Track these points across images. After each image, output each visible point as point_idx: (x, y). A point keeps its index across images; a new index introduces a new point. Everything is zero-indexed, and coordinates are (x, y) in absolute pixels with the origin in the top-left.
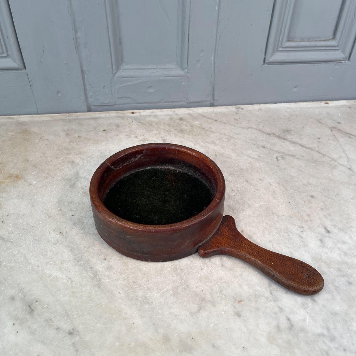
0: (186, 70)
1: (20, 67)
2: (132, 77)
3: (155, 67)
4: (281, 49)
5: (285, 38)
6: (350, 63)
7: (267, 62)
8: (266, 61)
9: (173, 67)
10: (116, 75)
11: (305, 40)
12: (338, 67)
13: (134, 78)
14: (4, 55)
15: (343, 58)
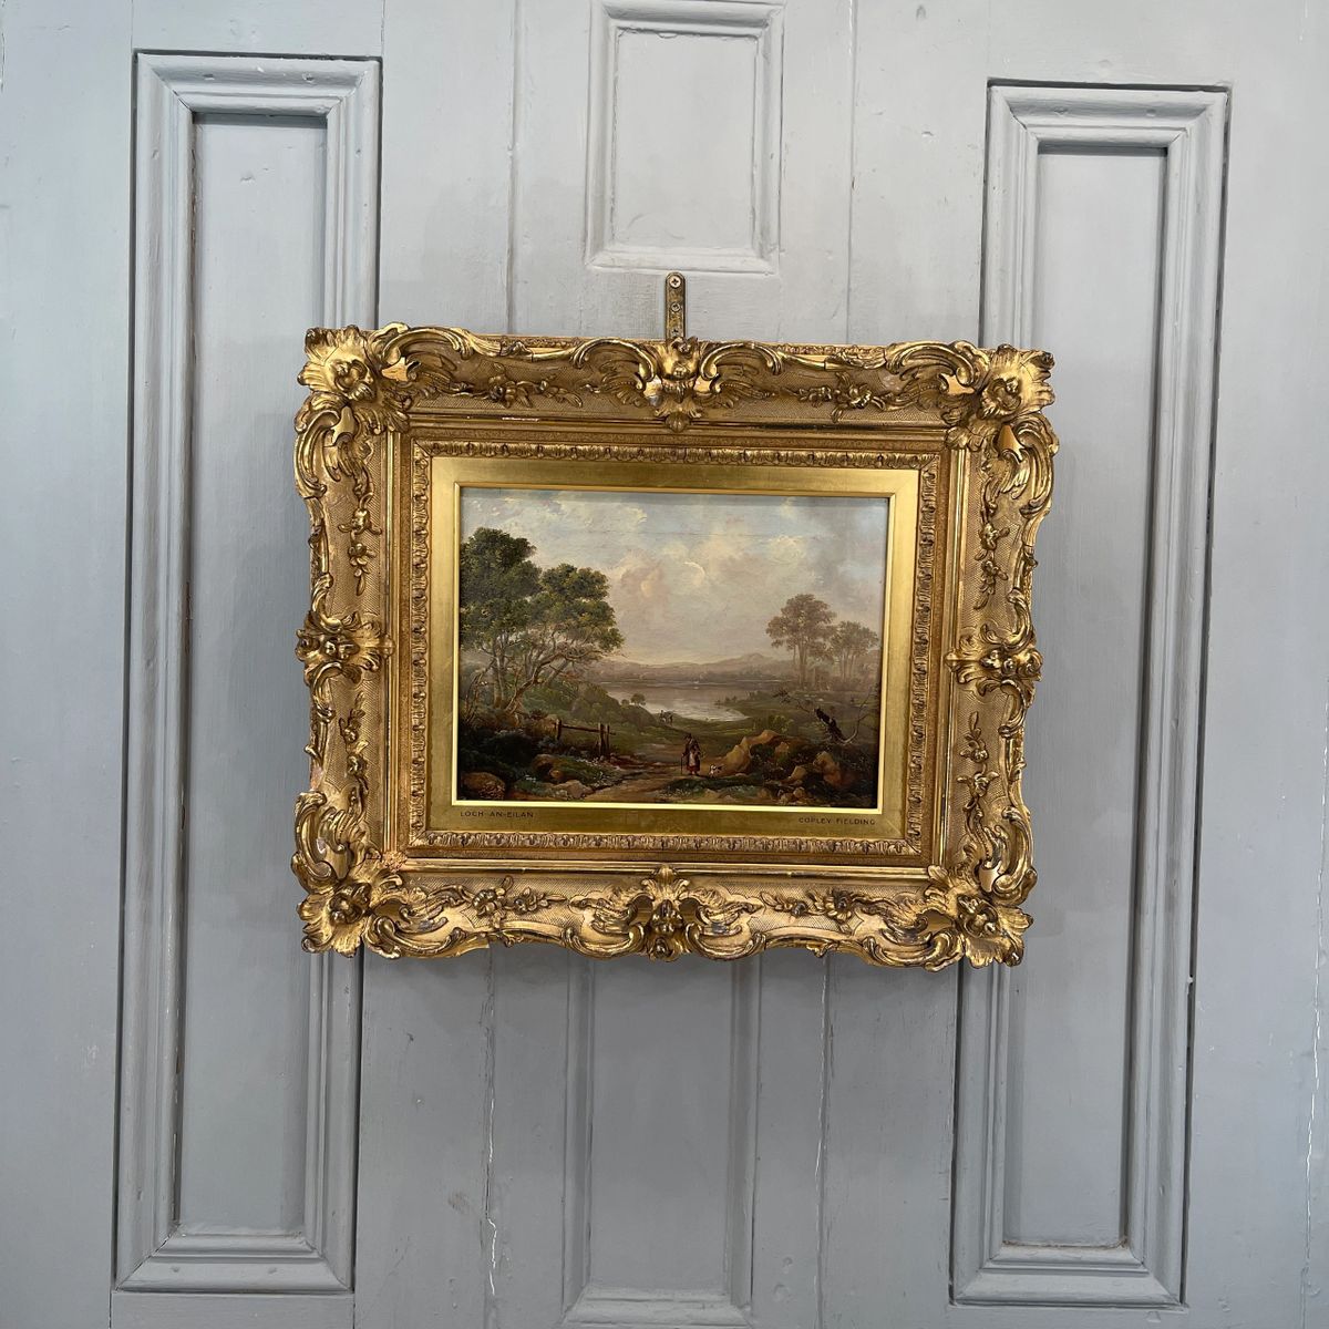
0: (748, 1309)
1: (342, 1286)
2: (610, 1322)
3: (669, 1297)
4: (991, 1265)
5: (998, 1237)
6: (1186, 1311)
7: (959, 1297)
8: (957, 1296)
9: (715, 1297)
10: (570, 1316)
11: (1052, 1244)
12: (1157, 1321)
13: (614, 1323)
14: (315, 1255)
15: (1165, 1296)
